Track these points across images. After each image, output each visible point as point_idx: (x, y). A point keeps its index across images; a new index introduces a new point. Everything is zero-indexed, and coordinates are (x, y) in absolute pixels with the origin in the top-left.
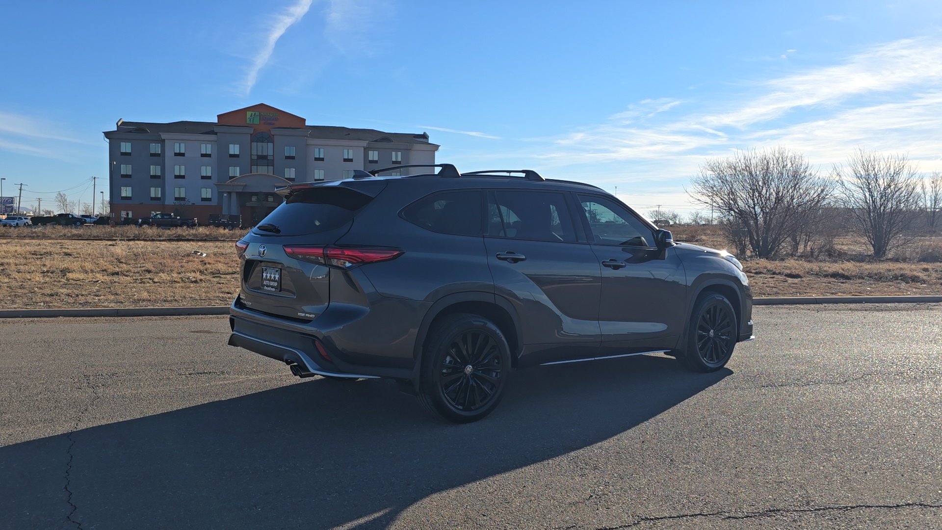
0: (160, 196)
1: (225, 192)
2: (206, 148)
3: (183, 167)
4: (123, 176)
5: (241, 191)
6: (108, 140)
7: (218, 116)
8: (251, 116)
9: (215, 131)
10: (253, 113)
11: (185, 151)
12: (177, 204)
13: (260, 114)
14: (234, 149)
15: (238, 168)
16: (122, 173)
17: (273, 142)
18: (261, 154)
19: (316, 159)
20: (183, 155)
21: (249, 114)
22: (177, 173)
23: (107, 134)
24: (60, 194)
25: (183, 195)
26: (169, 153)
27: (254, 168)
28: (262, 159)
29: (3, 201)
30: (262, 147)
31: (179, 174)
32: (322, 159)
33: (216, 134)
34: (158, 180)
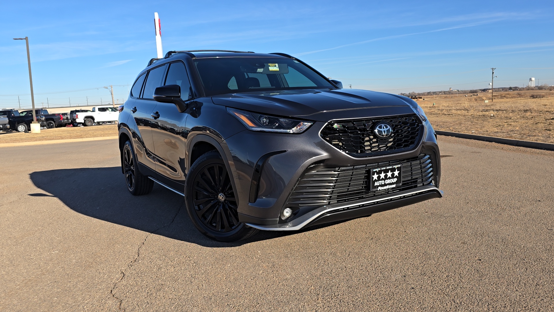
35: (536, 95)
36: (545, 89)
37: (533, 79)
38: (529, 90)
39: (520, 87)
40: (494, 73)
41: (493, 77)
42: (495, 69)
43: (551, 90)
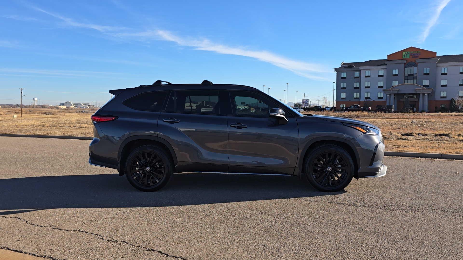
0: (358, 97)
1: (388, 94)
2: (381, 73)
3: (369, 83)
4: (342, 88)
5: (396, 93)
6: (336, 72)
7: (388, 56)
8: (405, 54)
9: (386, 64)
10: (406, 52)
11: (371, 75)
12: (365, 100)
13: (410, 52)
14: (395, 72)
15: (397, 82)
16: (342, 87)
17: (417, 67)
18: (410, 73)
19: (442, 74)
20: (369, 76)
21: (404, 53)
22: (366, 86)
23: (336, 70)
24: (324, 98)
25: (369, 96)
26: (363, 76)
27: (406, 81)
28: (411, 76)
29: (304, 101)
30: (411, 69)
31: (367, 86)
32: (446, 74)
33: (386, 65)
34: (358, 89)
35: (48, 113)
36: (47, 108)
37: (36, 99)
38: (34, 107)
39: (25, 105)
40: (22, 93)
41: (21, 96)
42: (24, 89)
43: (52, 109)
